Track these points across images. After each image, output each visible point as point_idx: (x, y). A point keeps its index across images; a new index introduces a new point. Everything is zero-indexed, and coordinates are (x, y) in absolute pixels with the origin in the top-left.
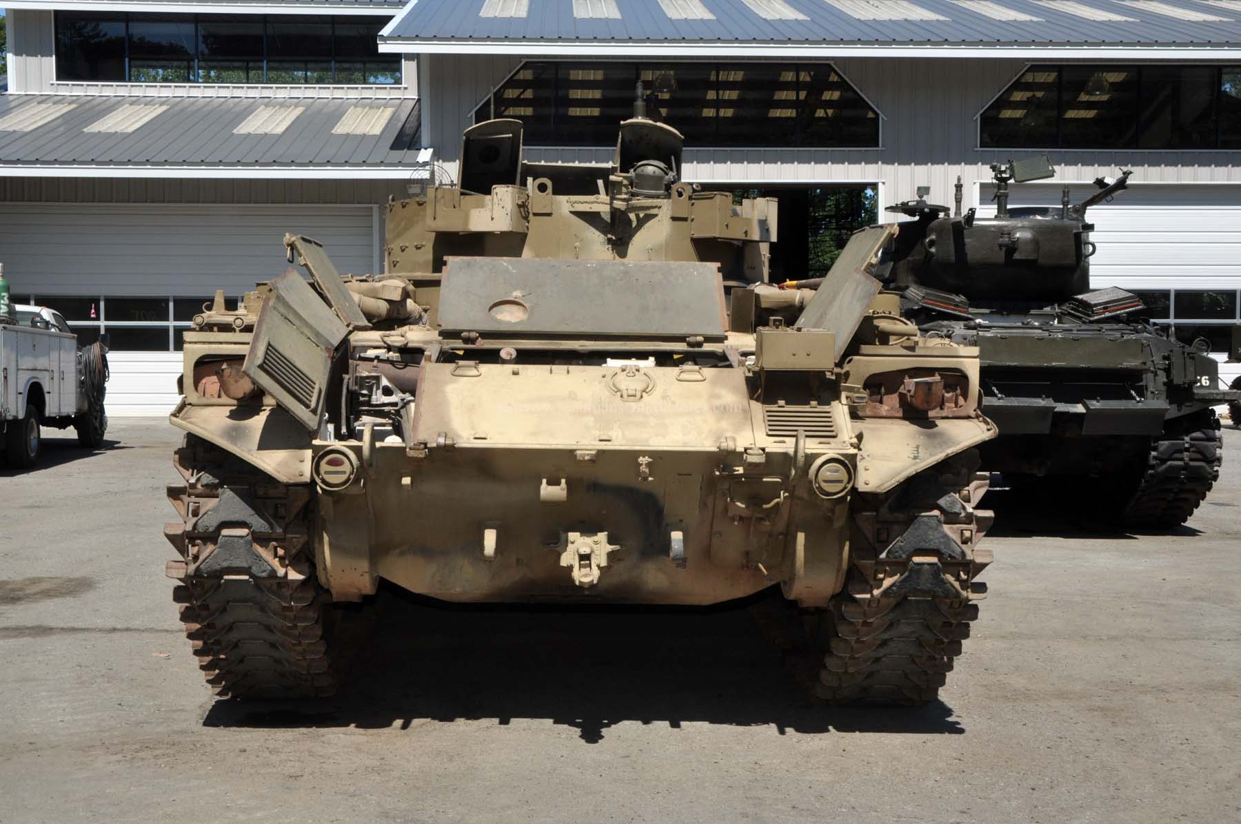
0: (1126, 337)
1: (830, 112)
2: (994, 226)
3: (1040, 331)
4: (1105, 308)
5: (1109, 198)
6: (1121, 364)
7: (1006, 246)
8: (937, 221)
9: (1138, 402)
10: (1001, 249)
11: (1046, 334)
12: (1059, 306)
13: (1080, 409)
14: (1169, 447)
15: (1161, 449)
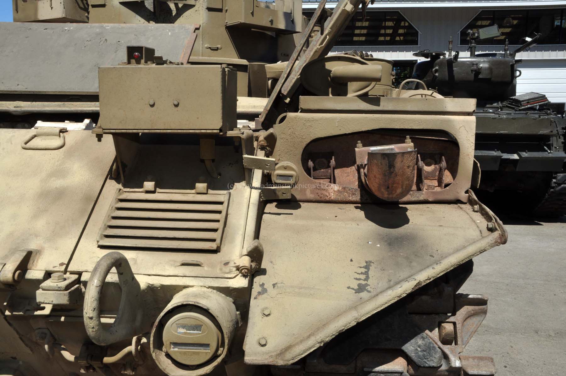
0: (542, 117)
1: (402, 38)
2: (469, 61)
3: (494, 114)
4: (528, 103)
5: (527, 48)
6: (539, 132)
7: (475, 71)
8: (439, 59)
9: (549, 153)
10: (472, 73)
11: (497, 116)
12: (501, 103)
13: (516, 157)
14: (563, 177)
15: (559, 178)
